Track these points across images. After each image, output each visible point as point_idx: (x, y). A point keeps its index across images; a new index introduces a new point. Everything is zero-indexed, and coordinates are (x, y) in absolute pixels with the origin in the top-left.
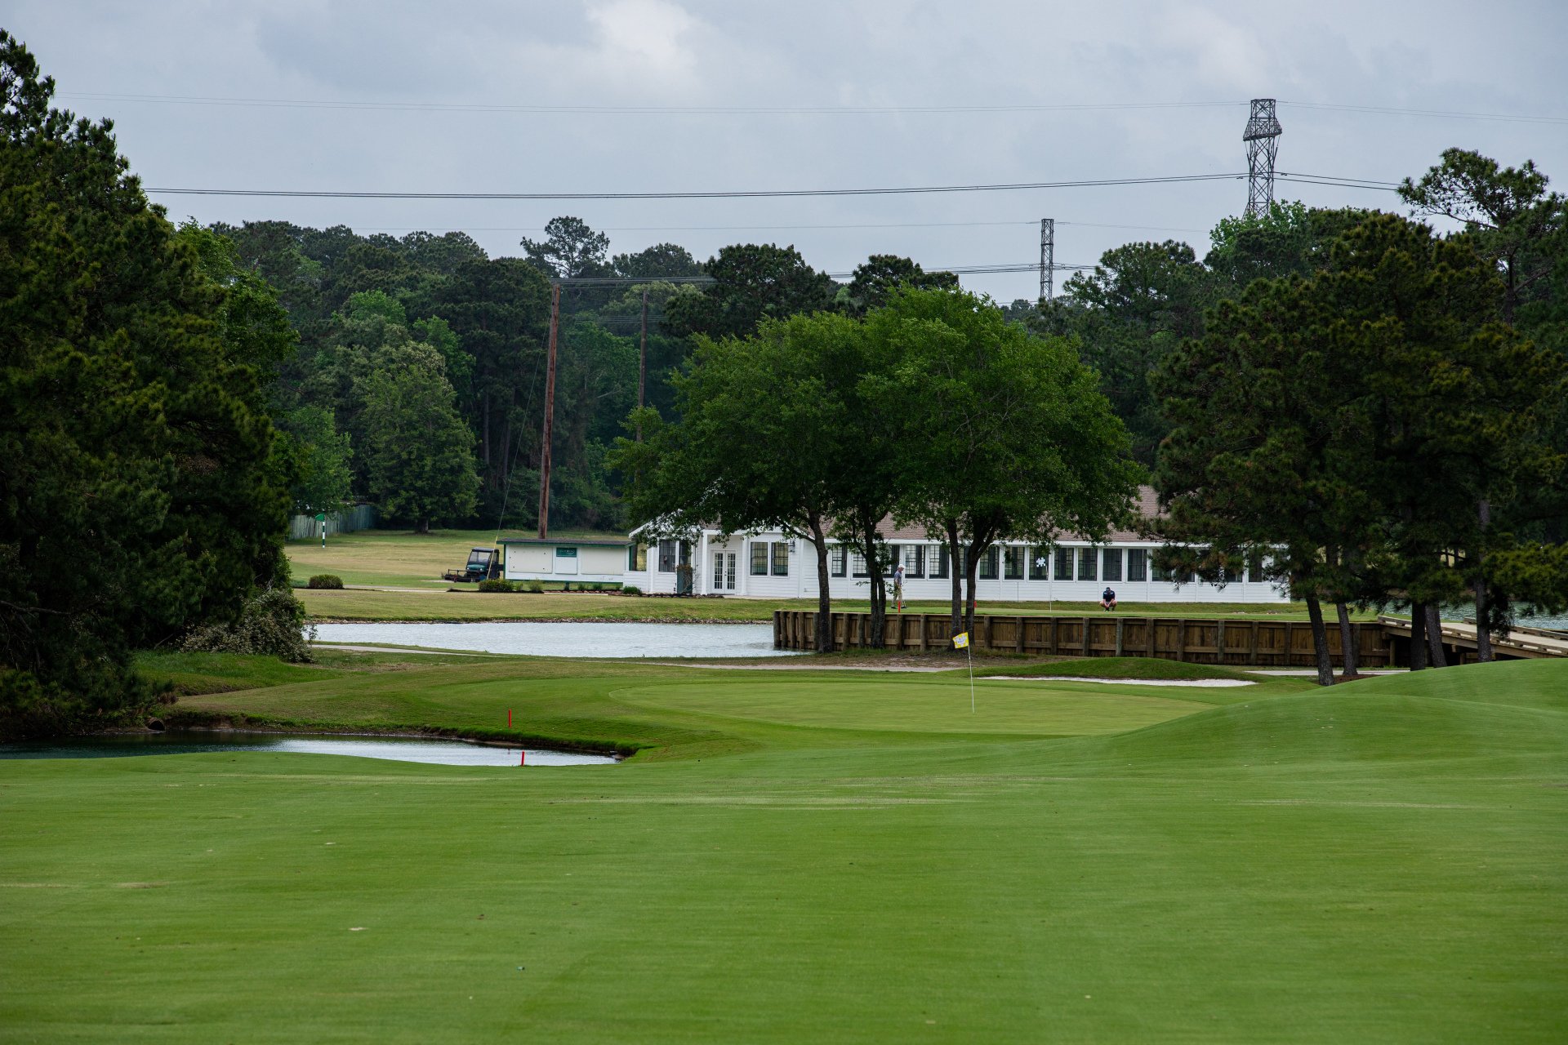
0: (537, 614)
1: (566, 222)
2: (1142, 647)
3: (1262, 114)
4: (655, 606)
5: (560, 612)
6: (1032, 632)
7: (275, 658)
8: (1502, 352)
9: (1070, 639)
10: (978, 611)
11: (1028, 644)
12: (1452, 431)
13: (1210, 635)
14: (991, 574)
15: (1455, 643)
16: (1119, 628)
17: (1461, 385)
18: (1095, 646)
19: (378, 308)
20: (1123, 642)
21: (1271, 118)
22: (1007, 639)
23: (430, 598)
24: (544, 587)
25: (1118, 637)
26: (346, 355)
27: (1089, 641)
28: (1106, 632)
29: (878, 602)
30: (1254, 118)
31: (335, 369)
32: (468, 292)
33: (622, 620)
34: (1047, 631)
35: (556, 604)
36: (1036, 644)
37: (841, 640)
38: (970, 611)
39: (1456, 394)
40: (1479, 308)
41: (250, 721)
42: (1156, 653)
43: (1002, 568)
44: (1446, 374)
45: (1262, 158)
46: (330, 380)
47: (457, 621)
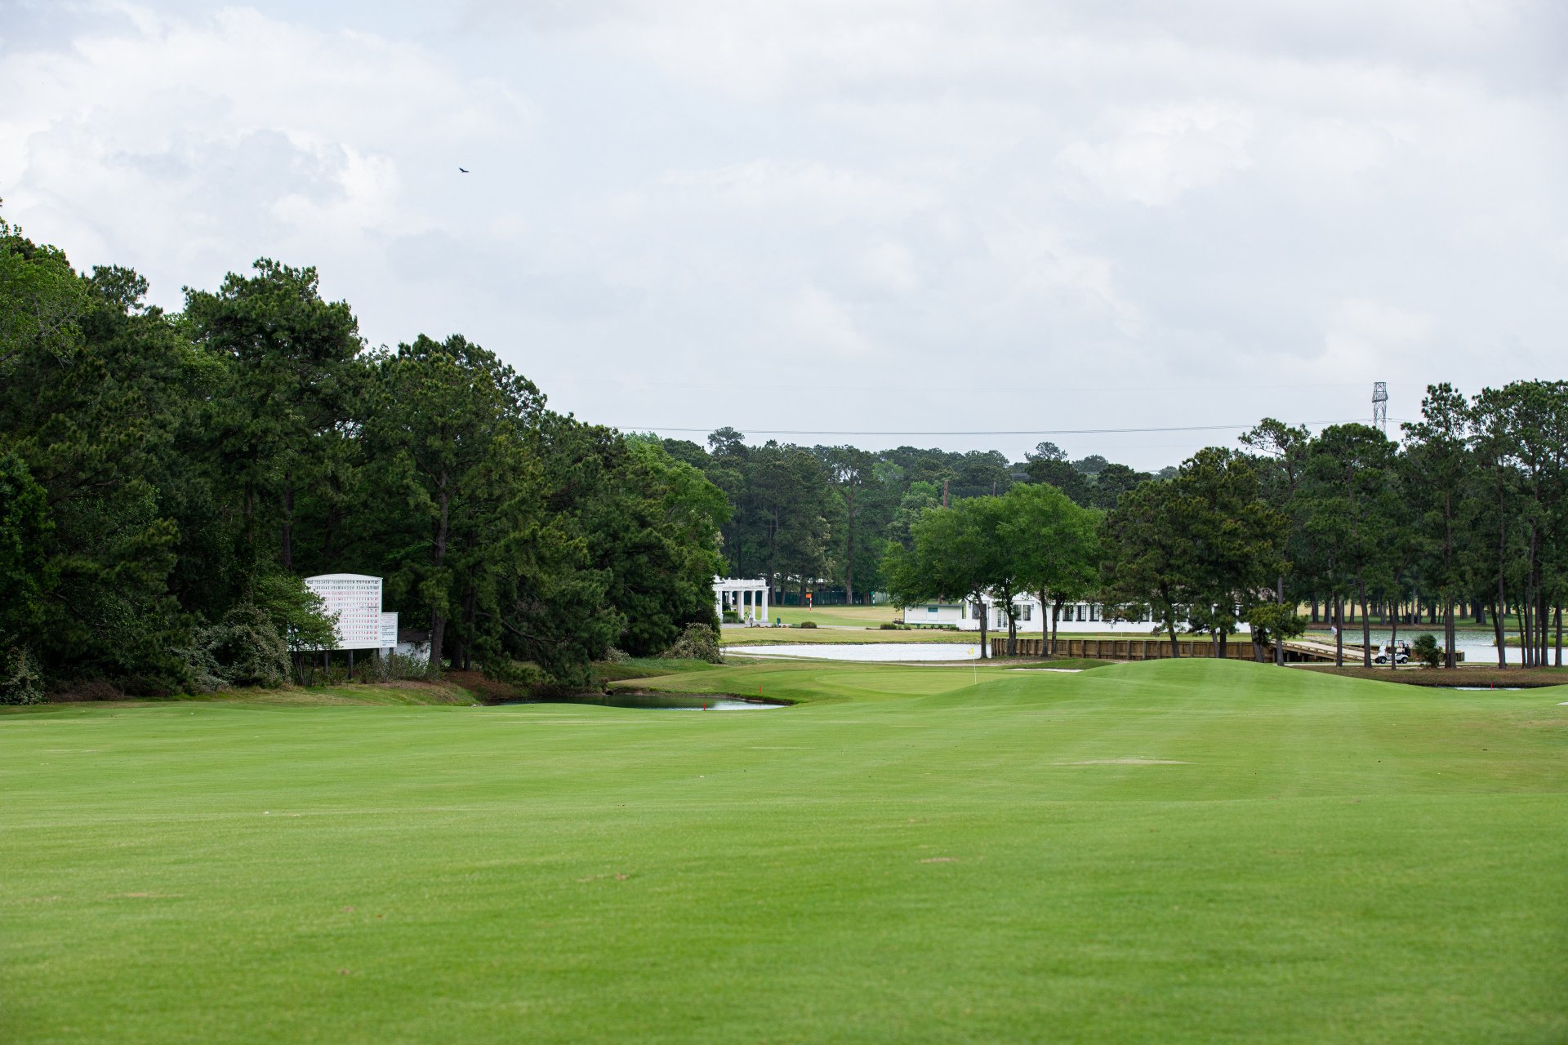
0: (903, 640)
1: (1047, 445)
2: (1155, 654)
3: (1379, 390)
4: (962, 636)
5: (915, 639)
6: (1104, 648)
7: (705, 661)
8: (1260, 514)
9: (1121, 651)
10: (1058, 637)
11: (1103, 653)
12: (1230, 550)
13: (1187, 648)
14: (1067, 619)
15: (1299, 651)
16: (1144, 645)
17: (1236, 529)
18: (1133, 654)
19: (923, 490)
20: (1146, 652)
21: (1384, 391)
22: (1092, 651)
23: (859, 632)
24: (911, 627)
25: (1144, 649)
26: (908, 513)
27: (1130, 652)
28: (1138, 648)
29: (1013, 633)
30: (1376, 391)
31: (902, 520)
32: (968, 481)
33: (945, 642)
34: (1111, 647)
35: (914, 635)
36: (1106, 653)
37: (1018, 652)
38: (1054, 638)
39: (1233, 533)
40: (1250, 494)
41: (651, 690)
42: (1161, 657)
43: (1075, 616)
44: (1229, 525)
45: (1380, 412)
46: (900, 525)
47: (861, 643)
